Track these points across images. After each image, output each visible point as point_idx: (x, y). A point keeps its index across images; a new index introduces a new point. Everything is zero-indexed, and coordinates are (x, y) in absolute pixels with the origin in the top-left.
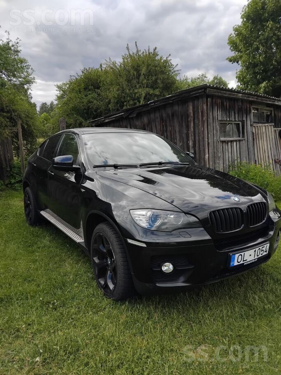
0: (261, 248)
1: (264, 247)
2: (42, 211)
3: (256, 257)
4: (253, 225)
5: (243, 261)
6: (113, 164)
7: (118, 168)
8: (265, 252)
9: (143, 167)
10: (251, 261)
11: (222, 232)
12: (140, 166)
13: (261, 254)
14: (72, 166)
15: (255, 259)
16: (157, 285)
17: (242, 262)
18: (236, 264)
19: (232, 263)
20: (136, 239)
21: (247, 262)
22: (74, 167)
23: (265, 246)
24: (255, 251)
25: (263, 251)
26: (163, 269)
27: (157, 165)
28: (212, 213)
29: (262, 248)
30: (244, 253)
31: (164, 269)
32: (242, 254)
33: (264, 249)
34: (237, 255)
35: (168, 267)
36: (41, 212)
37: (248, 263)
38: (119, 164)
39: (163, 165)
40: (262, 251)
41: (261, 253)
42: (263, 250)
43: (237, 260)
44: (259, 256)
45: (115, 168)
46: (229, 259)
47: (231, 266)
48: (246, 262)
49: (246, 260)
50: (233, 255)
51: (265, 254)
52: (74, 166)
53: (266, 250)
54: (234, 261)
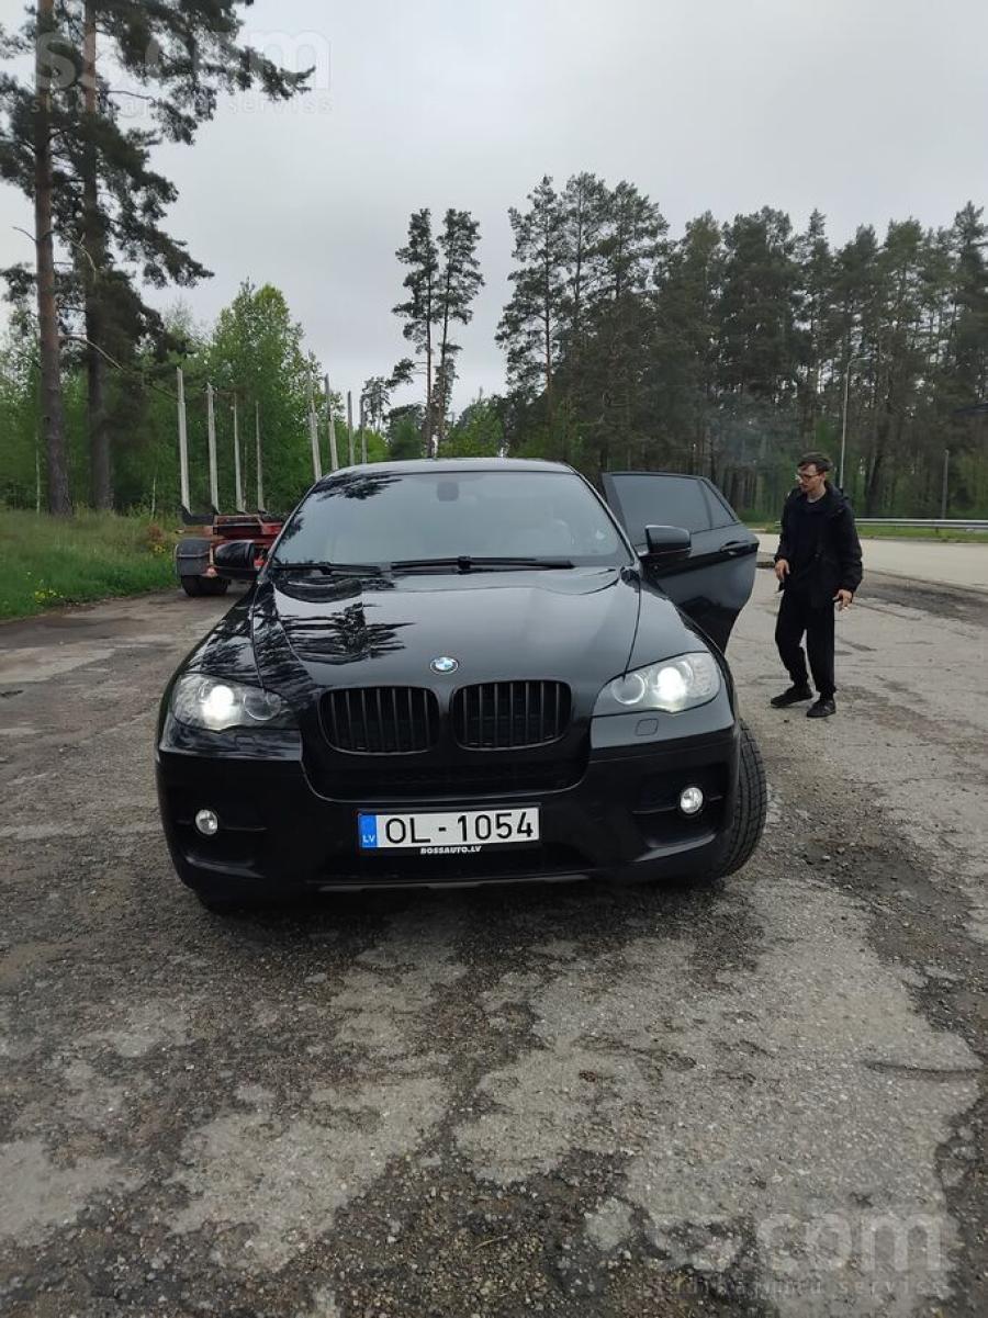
0: (491, 814)
1: (509, 814)
3: (473, 840)
8: (520, 831)
9: (400, 571)
10: (450, 847)
12: (394, 568)
13: (501, 836)
15: (469, 847)
17: (407, 843)
18: (383, 843)
19: (368, 839)
21: (433, 847)
23: (516, 813)
24: (463, 820)
25: (505, 829)
26: (197, 822)
27: (451, 567)
28: (332, 695)
29: (499, 816)
30: (412, 816)
32: (406, 818)
33: (512, 821)
34: (382, 819)
37: (436, 851)
39: (472, 567)
40: (499, 826)
41: (496, 831)
42: (507, 825)
43: (384, 831)
44: (492, 841)
45: (324, 573)
46: (352, 824)
47: (365, 847)
48: (427, 848)
49: (428, 841)
50: (365, 815)
51: (516, 837)
53: (524, 828)
54: (374, 832)
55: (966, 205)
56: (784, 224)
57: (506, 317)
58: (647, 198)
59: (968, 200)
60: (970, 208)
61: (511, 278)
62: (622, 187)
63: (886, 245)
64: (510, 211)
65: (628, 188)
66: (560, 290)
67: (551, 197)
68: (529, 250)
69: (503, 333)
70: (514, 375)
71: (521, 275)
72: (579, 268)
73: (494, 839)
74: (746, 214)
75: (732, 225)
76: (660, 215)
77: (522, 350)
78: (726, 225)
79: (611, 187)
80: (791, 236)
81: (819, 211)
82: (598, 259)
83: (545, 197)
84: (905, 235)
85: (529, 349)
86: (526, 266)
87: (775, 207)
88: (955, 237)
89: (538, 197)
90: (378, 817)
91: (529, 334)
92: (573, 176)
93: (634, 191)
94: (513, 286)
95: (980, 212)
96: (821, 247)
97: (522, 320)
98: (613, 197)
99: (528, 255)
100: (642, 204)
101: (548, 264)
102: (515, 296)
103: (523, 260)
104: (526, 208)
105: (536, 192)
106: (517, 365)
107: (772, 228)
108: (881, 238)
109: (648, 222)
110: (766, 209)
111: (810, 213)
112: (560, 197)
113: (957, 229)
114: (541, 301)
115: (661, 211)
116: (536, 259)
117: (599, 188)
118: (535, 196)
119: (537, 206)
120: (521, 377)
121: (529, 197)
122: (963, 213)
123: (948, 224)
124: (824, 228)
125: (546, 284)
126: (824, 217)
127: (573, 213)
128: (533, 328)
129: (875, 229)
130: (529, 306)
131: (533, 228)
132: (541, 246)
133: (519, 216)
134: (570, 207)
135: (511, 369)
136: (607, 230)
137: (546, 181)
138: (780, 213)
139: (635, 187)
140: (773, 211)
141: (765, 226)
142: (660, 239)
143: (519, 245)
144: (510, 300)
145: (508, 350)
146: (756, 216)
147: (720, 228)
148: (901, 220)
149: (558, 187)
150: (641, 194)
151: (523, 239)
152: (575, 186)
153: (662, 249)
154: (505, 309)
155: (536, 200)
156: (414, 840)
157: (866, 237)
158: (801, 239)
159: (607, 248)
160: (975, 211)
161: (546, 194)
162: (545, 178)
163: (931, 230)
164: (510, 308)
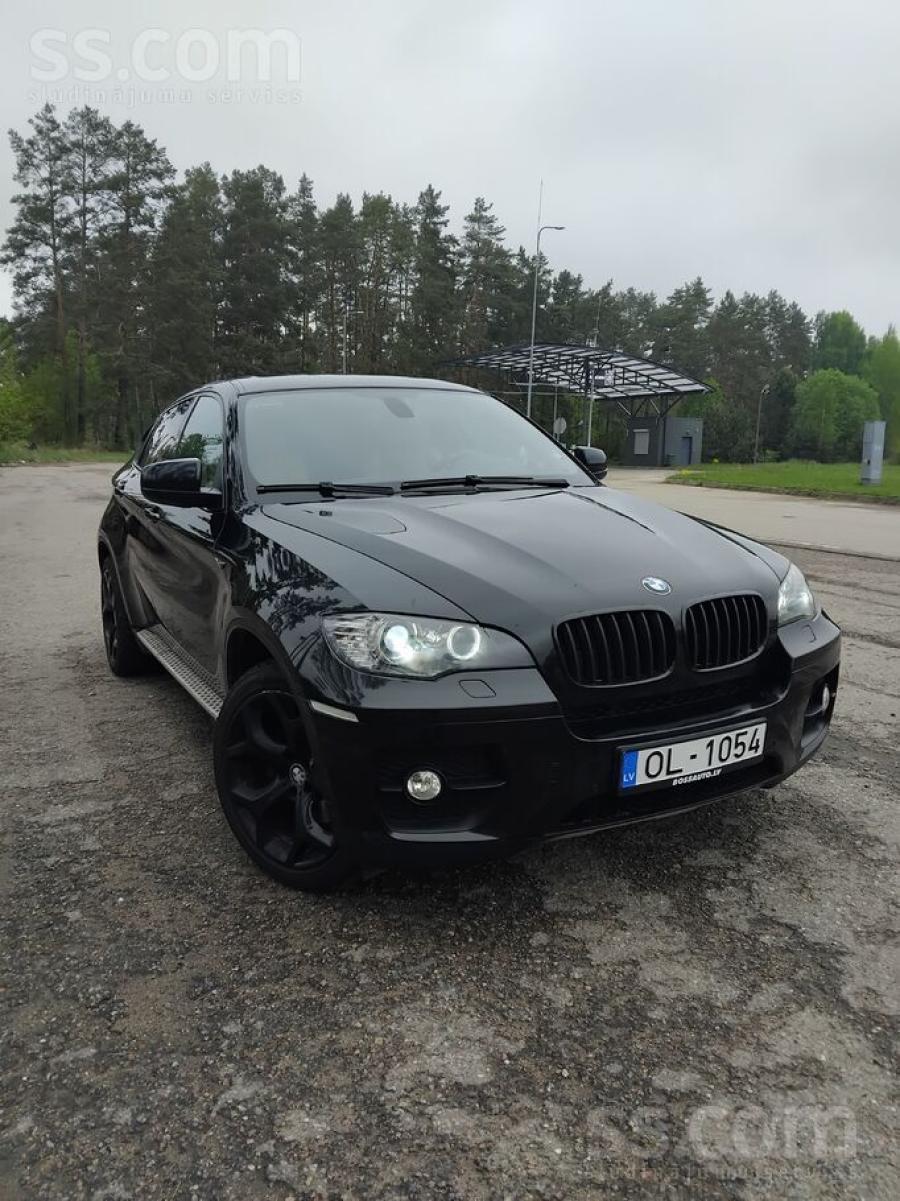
0: (732, 735)
1: (746, 733)
2: (144, 632)
3: (716, 763)
4: (710, 667)
5: (669, 773)
6: (317, 483)
7: (334, 494)
8: (751, 748)
9: (411, 491)
10: (697, 774)
11: (598, 684)
12: (403, 488)
13: (737, 756)
14: (198, 490)
15: (712, 771)
16: (396, 835)
17: (663, 777)
18: (641, 779)
19: (628, 778)
20: (326, 698)
21: (684, 777)
22: (204, 494)
23: (751, 730)
24: (711, 744)
25: (741, 747)
26: (410, 787)
27: (461, 486)
28: (567, 626)
29: (738, 735)
30: (669, 747)
31: (413, 787)
32: (664, 750)
33: (746, 739)
34: (643, 755)
35: (425, 785)
36: (138, 634)
37: (685, 781)
38: (334, 483)
39: (478, 486)
40: (737, 745)
41: (733, 751)
42: (743, 744)
43: (644, 768)
44: (730, 761)
45: (324, 496)
46: (615, 764)
47: (624, 786)
48: (678, 778)
49: (680, 771)
50: (629, 751)
51: (749, 755)
52: (204, 490)
53: (754, 745)
54: (634, 770)
55: (427, 187)
56: (279, 185)
57: (10, 240)
58: (154, 141)
59: (429, 183)
60: (430, 190)
61: (14, 201)
62: (128, 126)
63: (362, 214)
64: (10, 133)
65: (134, 128)
66: (68, 220)
67: (55, 126)
68: (31, 175)
69: (8, 256)
70: (21, 300)
71: (25, 200)
72: (85, 200)
73: (732, 760)
74: (243, 170)
75: (230, 179)
76: (167, 160)
77: (28, 276)
78: (225, 178)
79: (118, 124)
80: (284, 196)
81: (307, 176)
82: (105, 194)
83: (49, 125)
84: (378, 207)
85: (35, 274)
86: (30, 191)
87: (270, 167)
88: (419, 214)
89: (42, 124)
90: (640, 752)
91: (35, 260)
92: (75, 109)
93: (141, 132)
94: (16, 209)
95: (438, 195)
96: (309, 209)
97: (27, 245)
98: (120, 135)
99: (31, 180)
100: (150, 147)
101: (54, 193)
102: (20, 220)
103: (26, 185)
104: (28, 133)
105: (37, 117)
106: (25, 290)
107: (268, 186)
108: (357, 207)
109: (155, 164)
110: (261, 167)
111: (300, 177)
112: (62, 127)
113: (421, 207)
114: (46, 229)
115: (169, 155)
116: (40, 186)
117: (104, 125)
118: (36, 121)
119: (40, 132)
120: (28, 303)
121: (31, 121)
122: (426, 194)
123: (413, 202)
124: (312, 192)
125: (52, 212)
126: (312, 182)
127: (77, 145)
128: (39, 254)
129: (351, 197)
130: (34, 232)
131: (36, 154)
132: (45, 173)
133: (20, 140)
134: (73, 138)
135: (18, 294)
136: (114, 167)
137: (48, 109)
138: (274, 174)
139: (141, 128)
140: (268, 171)
141: (262, 183)
142: (167, 182)
143: (21, 169)
144: (14, 224)
145: (14, 274)
146: (254, 172)
147: (219, 181)
148: (373, 192)
149: (61, 116)
150: (149, 137)
151: (26, 163)
152: (79, 118)
153: (170, 191)
154: (9, 232)
155: (38, 126)
156: (669, 772)
157: (344, 204)
158: (292, 200)
159: (115, 183)
160: (435, 193)
161: (48, 121)
162: (47, 106)
163: (398, 205)
164: (14, 231)
